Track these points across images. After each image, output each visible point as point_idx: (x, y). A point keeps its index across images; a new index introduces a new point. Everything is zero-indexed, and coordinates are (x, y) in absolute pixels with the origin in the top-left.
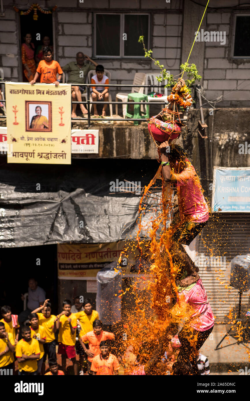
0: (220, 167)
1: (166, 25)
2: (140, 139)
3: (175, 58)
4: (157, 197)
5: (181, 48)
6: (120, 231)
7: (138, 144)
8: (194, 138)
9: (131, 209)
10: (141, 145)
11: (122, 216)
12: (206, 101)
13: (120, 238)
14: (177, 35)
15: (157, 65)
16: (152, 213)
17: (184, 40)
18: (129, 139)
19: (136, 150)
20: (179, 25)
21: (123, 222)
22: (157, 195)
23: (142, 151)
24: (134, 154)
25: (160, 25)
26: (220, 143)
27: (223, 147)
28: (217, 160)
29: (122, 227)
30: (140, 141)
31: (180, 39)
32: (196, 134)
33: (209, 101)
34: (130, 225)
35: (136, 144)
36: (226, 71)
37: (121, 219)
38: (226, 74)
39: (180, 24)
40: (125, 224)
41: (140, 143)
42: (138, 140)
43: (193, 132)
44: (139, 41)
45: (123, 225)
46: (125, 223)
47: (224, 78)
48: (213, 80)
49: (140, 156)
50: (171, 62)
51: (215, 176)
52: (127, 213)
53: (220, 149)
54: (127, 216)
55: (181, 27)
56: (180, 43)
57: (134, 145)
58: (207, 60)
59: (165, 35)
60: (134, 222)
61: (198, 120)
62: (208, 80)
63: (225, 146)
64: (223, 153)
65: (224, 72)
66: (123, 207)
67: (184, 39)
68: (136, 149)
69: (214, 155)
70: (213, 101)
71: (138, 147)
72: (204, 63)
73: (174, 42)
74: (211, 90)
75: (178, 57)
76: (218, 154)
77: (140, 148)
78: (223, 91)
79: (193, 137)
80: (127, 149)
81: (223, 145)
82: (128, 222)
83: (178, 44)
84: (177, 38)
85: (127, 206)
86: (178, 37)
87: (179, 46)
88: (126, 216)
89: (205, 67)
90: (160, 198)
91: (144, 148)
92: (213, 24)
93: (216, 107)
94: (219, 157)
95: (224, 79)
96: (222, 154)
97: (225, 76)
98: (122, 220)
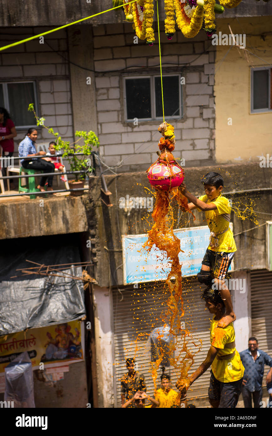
0: (129, 236)
1: (53, 92)
2: (39, 214)
3: (67, 125)
4: (63, 275)
5: (72, 114)
6: (26, 318)
7: (37, 219)
8: (97, 208)
9: (36, 291)
10: (41, 221)
11: (27, 301)
12: (106, 168)
13: (28, 326)
14: (66, 101)
15: (51, 133)
16: (61, 293)
17: (74, 107)
18: (27, 216)
19: (36, 227)
20: (67, 92)
21: (29, 308)
22: (63, 273)
23: (43, 226)
24: (34, 230)
25: (46, 92)
26: (126, 210)
27: (129, 214)
28: (125, 229)
29: (28, 313)
30: (40, 216)
31: (69, 105)
32: (100, 203)
33: (109, 168)
34: (38, 309)
35: (35, 219)
36: (121, 135)
37: (26, 304)
38: (121, 137)
39: (68, 90)
40: (31, 310)
41: (40, 219)
42: (38, 215)
43: (97, 201)
44: (29, 109)
45: (29, 311)
46: (31, 308)
47: (120, 142)
48: (109, 145)
49: (41, 233)
50: (63, 130)
51: (124, 246)
52: (33, 297)
53: (126, 216)
54: (33, 300)
55: (69, 93)
56: (70, 109)
57: (34, 221)
58: (101, 125)
59: (53, 102)
60: (41, 306)
61: (100, 188)
62: (104, 145)
63: (131, 212)
64: (129, 220)
65: (120, 136)
66: (27, 290)
67: (74, 104)
68: (36, 225)
69: (121, 223)
70: (114, 167)
71: (38, 223)
72: (98, 129)
73: (64, 109)
74: (109, 156)
75: (70, 124)
76: (124, 221)
77: (40, 224)
78: (121, 155)
79: (97, 206)
80: (27, 226)
81: (129, 212)
82: (34, 306)
83: (68, 110)
84: (66, 105)
85: (31, 289)
86: (67, 103)
87: (70, 112)
88: (31, 300)
89: (100, 133)
90: (67, 276)
91: (44, 223)
92: (102, 88)
93: (118, 172)
94: (126, 225)
95: (121, 144)
96: (128, 222)
97: (121, 140)
98: (28, 305)
